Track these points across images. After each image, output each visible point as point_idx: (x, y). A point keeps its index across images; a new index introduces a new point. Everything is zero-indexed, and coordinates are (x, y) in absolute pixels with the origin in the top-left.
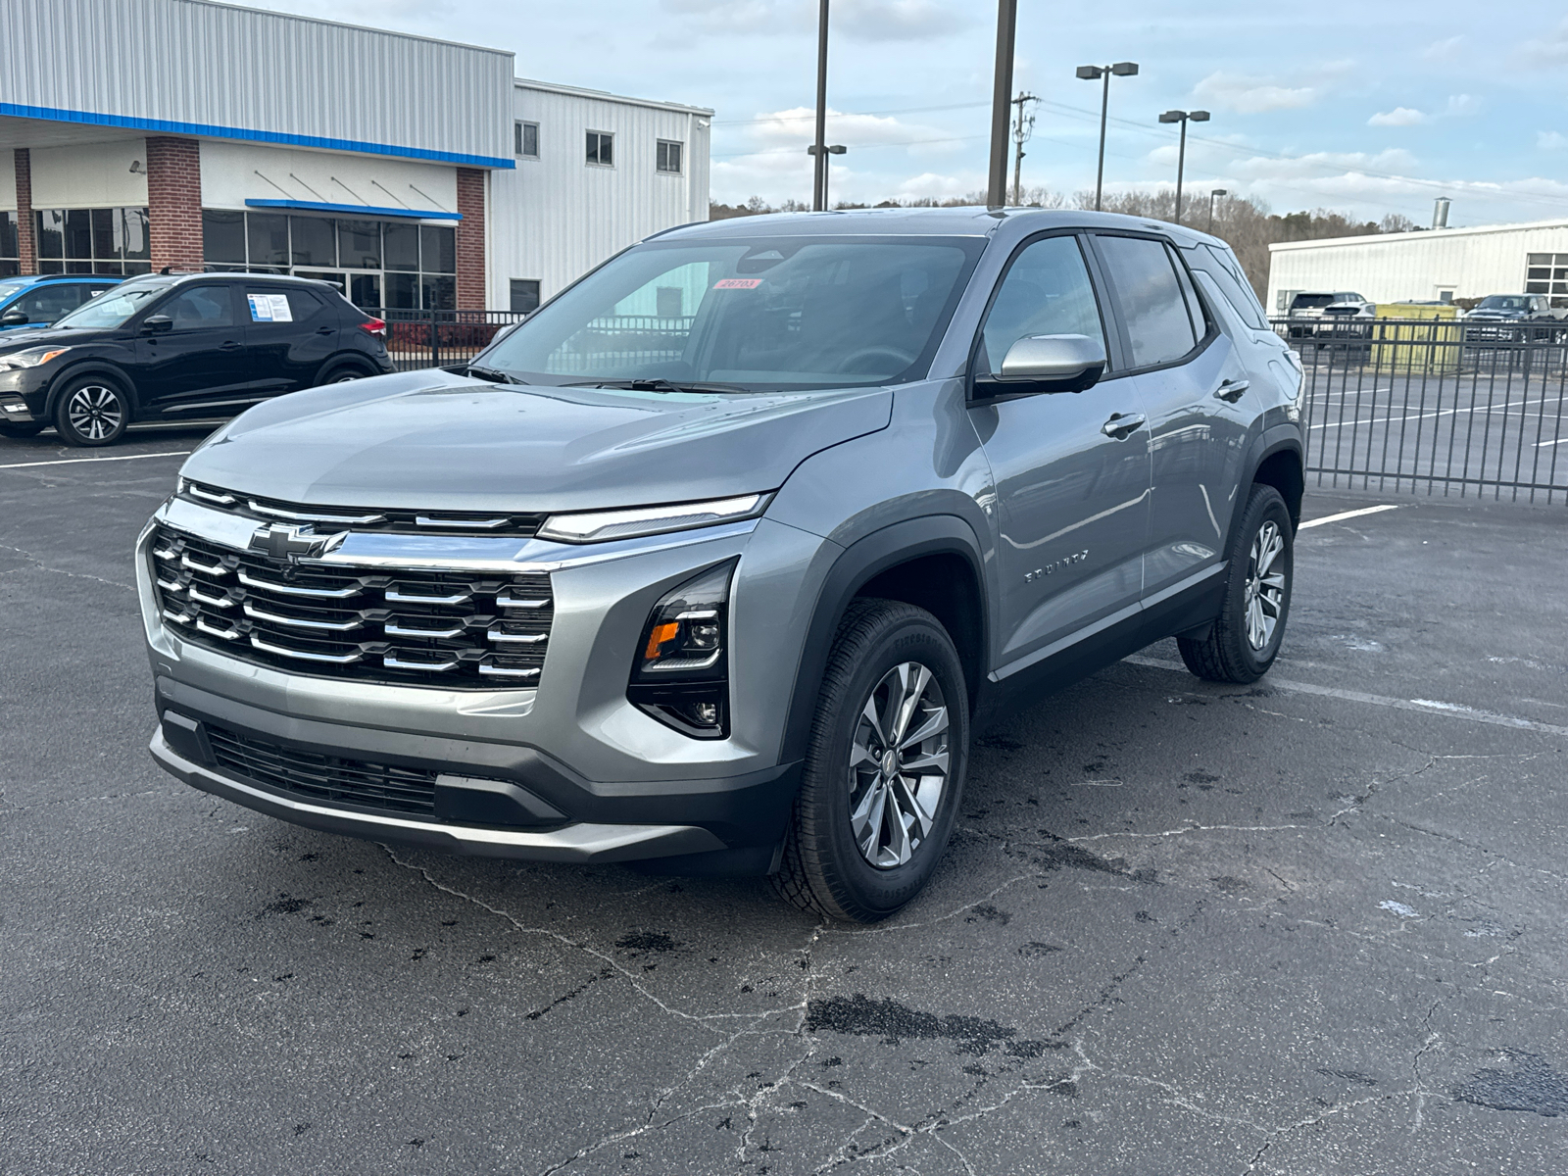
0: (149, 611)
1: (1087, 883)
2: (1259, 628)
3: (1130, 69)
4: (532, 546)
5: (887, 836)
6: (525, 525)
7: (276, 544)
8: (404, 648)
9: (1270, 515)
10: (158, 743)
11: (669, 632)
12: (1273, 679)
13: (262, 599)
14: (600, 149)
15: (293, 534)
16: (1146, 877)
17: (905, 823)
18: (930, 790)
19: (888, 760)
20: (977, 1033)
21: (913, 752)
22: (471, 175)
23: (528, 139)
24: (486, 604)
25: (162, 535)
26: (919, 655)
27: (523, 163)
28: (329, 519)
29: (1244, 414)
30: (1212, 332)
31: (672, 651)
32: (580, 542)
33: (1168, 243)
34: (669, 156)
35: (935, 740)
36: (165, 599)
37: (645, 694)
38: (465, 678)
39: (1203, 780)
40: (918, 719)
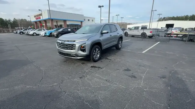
0: (57, 46)
1: (107, 60)
2: (120, 47)
3: (119, 15)
4: (75, 42)
5: (96, 58)
6: (74, 41)
7: (62, 43)
8: (69, 48)
9: (121, 40)
10: (58, 53)
11: (82, 47)
12: (121, 49)
13: (62, 45)
14: (89, 20)
15: (63, 42)
16: (111, 60)
17: (97, 57)
18: (99, 55)
19: (96, 54)
20: (99, 67)
21: (98, 53)
22: (82, 22)
23: (85, 20)
24: (72, 45)
25: (57, 42)
26: (97, 48)
27: (84, 21)
28: (65, 41)
29: (118, 35)
30: (117, 30)
31: (83, 48)
32: (77, 42)
33: (114, 25)
34: (93, 21)
35: (99, 53)
36: (58, 46)
37: (81, 50)
38: (72, 49)
39: (115, 55)
40: (98, 51)
